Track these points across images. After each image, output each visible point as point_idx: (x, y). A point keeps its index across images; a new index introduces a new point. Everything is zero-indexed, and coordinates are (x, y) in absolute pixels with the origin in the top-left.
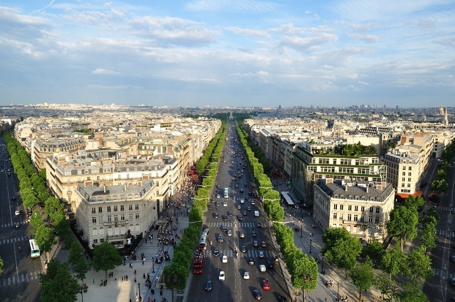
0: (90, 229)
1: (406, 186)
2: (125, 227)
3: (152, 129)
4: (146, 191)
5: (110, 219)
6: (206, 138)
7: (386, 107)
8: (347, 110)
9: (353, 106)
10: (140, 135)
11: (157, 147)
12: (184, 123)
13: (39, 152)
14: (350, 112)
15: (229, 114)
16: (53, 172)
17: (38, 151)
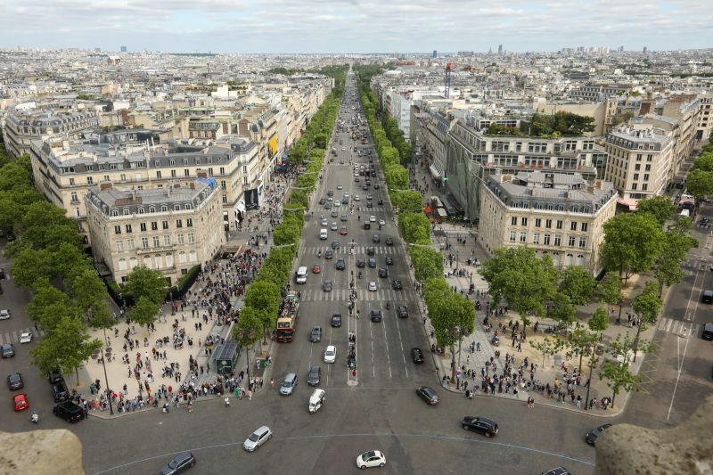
0: (114, 260)
1: (640, 187)
2: (171, 256)
3: (213, 93)
4: (204, 196)
5: (146, 244)
6: (307, 108)
7: (625, 49)
8: (551, 58)
9: (564, 50)
10: (193, 104)
11: (221, 125)
12: (269, 83)
13: (16, 134)
14: (557, 60)
15: (347, 66)
16: (43, 168)
17: (13, 131)
